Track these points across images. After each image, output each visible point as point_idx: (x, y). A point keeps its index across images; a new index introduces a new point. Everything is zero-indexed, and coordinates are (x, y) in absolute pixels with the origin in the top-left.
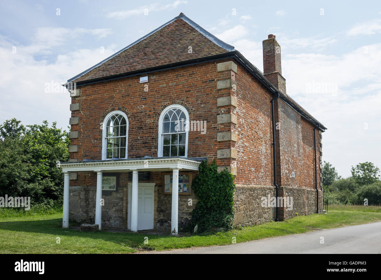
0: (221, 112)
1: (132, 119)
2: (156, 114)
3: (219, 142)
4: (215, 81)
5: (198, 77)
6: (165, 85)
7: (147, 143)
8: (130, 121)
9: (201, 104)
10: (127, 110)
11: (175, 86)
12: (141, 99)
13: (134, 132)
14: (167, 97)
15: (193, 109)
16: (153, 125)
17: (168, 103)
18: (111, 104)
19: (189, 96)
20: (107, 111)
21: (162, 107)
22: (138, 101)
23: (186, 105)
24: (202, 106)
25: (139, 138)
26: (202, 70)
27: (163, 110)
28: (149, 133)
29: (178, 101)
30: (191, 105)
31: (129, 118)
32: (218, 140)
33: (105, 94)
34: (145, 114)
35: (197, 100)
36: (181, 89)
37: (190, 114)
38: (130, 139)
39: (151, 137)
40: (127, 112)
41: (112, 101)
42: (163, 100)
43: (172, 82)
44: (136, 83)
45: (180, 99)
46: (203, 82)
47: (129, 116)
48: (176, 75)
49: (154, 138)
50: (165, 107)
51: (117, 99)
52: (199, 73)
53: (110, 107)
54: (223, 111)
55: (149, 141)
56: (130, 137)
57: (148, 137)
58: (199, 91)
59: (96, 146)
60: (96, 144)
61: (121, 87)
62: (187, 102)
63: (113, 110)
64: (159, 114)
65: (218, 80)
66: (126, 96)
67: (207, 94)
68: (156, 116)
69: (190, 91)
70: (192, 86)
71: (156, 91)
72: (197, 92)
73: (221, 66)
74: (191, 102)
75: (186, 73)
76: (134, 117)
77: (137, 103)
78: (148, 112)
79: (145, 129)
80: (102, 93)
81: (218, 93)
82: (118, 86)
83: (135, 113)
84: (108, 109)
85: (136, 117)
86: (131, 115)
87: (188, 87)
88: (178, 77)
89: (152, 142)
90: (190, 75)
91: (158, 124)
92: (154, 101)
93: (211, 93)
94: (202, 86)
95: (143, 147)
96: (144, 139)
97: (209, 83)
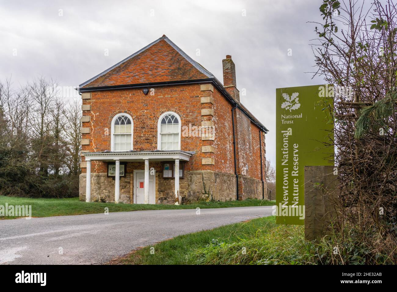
0: (204, 119)
1: (136, 120)
2: (155, 118)
3: (203, 141)
4: (199, 97)
5: (187, 93)
6: (162, 97)
7: (149, 139)
8: (135, 122)
9: (190, 112)
10: (132, 113)
11: (170, 98)
12: (144, 105)
13: (138, 131)
14: (164, 106)
15: (184, 116)
16: (154, 126)
17: (165, 110)
18: (118, 108)
19: (180, 106)
20: (115, 112)
21: (160, 113)
22: (141, 107)
23: (178, 112)
24: (191, 114)
25: (142, 135)
26: (190, 88)
27: (161, 115)
28: (150, 132)
29: (173, 109)
30: (182, 113)
31: (133, 119)
32: (203, 139)
33: (113, 99)
34: (147, 117)
35: (187, 110)
36: (174, 100)
37: (181, 119)
38: (135, 135)
39: (152, 135)
40: (132, 115)
41: (119, 105)
42: (161, 107)
43: (167, 95)
44: (139, 92)
45: (174, 108)
46: (191, 97)
47: (134, 118)
48: (170, 90)
49: (155, 136)
50: (163, 112)
51: (123, 104)
52: (188, 90)
53: (118, 110)
54: (205, 119)
55: (150, 138)
56: (135, 134)
57: (149, 135)
58: (188, 103)
59: (106, 141)
60: (106, 139)
61: (126, 95)
62: (179, 110)
63: (120, 112)
64: (158, 118)
65: (201, 97)
66: (131, 102)
67: (194, 106)
68: (155, 120)
69: (181, 102)
70: (183, 99)
71: (155, 100)
72: (186, 104)
73: (203, 87)
74: (182, 111)
75: (178, 89)
76: (138, 119)
77: (140, 109)
78: (149, 116)
79: (147, 129)
80: (110, 98)
81: (202, 106)
82: (124, 93)
83: (139, 116)
84: (116, 111)
85: (140, 119)
86: (135, 118)
87: (179, 100)
88: (172, 91)
89: (153, 139)
90: (181, 90)
91: (157, 125)
92: (154, 108)
93: (197, 106)
94: (190, 100)
95: (146, 142)
96: (146, 136)
97: (195, 98)
